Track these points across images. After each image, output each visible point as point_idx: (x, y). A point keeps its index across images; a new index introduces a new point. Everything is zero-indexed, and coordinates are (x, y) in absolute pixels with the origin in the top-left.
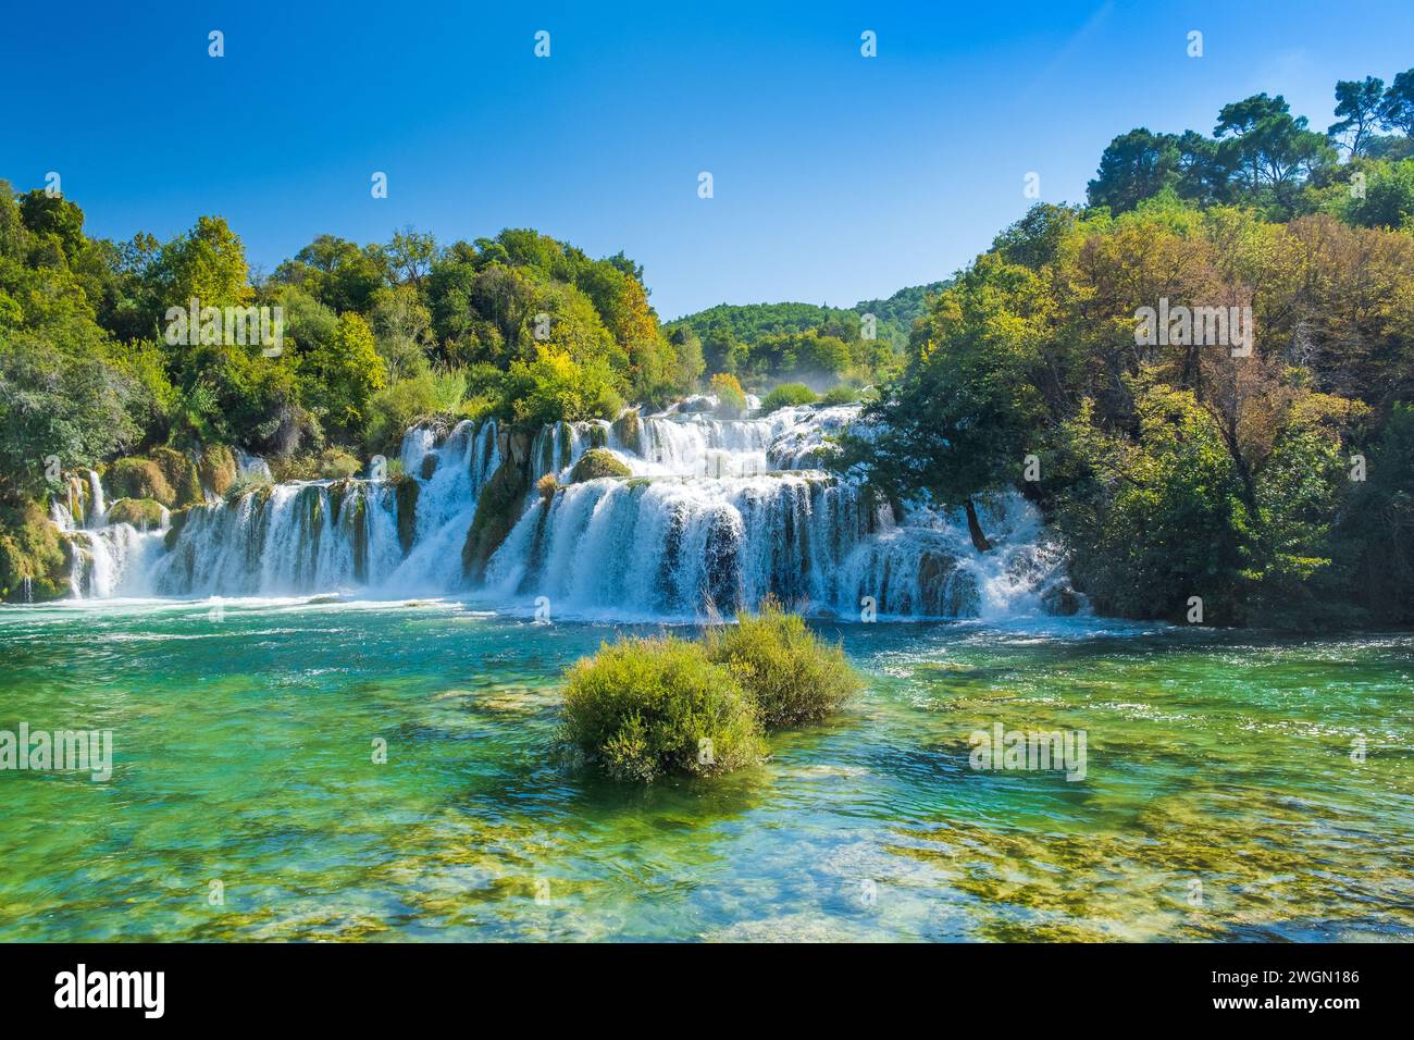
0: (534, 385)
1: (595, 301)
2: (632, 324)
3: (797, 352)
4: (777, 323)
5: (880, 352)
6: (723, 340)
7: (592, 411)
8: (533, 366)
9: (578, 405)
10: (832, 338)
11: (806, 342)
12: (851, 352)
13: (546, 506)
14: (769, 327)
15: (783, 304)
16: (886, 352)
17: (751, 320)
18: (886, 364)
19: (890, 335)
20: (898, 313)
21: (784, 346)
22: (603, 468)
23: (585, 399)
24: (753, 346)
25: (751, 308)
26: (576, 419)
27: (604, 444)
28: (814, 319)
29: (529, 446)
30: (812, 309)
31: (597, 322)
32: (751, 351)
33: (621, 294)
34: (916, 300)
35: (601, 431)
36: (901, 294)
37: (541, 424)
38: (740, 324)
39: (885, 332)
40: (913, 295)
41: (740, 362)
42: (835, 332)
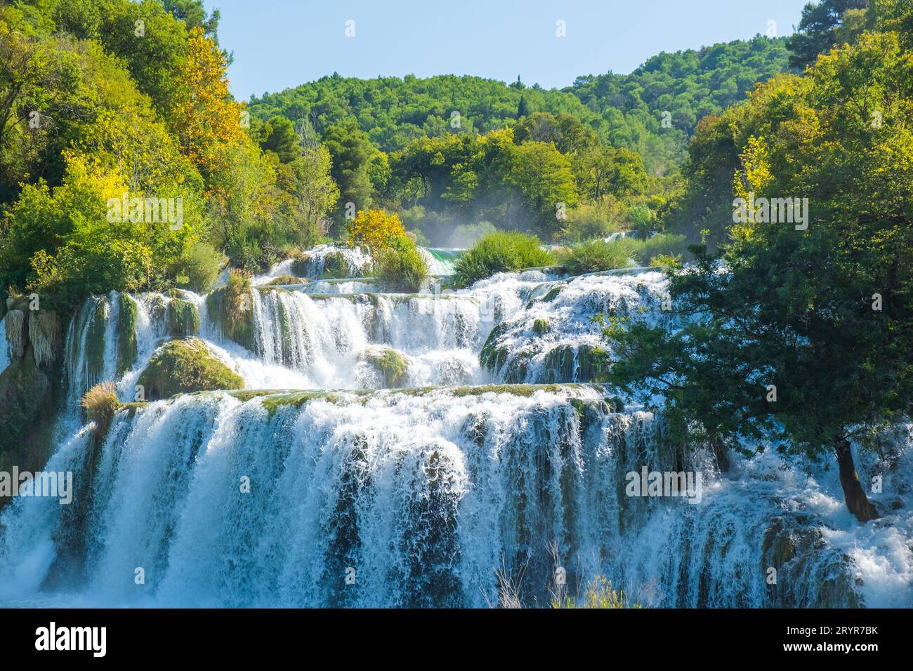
0: (67, 227)
1: (135, 71)
2: (199, 115)
3: (477, 168)
4: (432, 112)
5: (625, 170)
6: (349, 144)
7: (171, 275)
8: (61, 193)
9: (148, 263)
10: (541, 145)
11: (493, 152)
12: (574, 170)
13: (97, 439)
14: (418, 119)
15: (443, 78)
16: (636, 170)
17: (386, 105)
18: (636, 193)
19: (636, 139)
20: (648, 97)
21: (454, 156)
22: (195, 374)
23: (159, 253)
24: (396, 156)
25: (385, 84)
26: (144, 289)
27: (193, 331)
28: (498, 106)
29: (62, 332)
30: (494, 87)
31: (146, 111)
32: (394, 165)
33: (180, 61)
34: (681, 75)
35: (188, 309)
36: (654, 65)
37: (82, 296)
38: (366, 113)
39: (626, 132)
40: (675, 67)
41: (377, 186)
42: (545, 134)
